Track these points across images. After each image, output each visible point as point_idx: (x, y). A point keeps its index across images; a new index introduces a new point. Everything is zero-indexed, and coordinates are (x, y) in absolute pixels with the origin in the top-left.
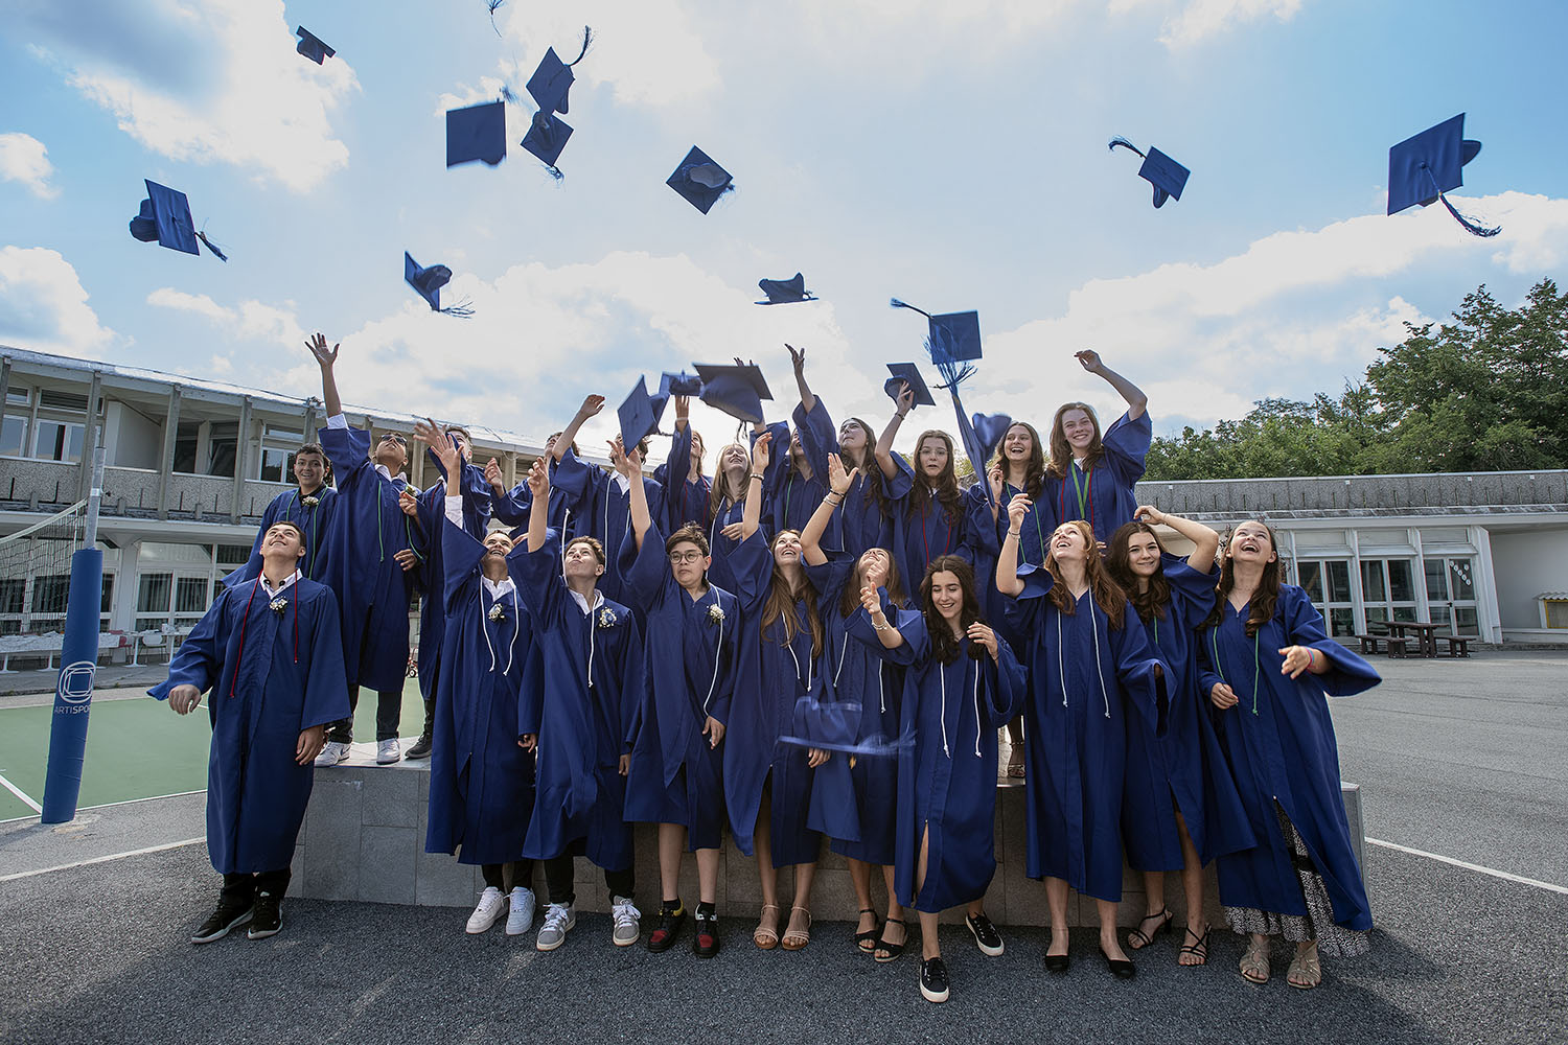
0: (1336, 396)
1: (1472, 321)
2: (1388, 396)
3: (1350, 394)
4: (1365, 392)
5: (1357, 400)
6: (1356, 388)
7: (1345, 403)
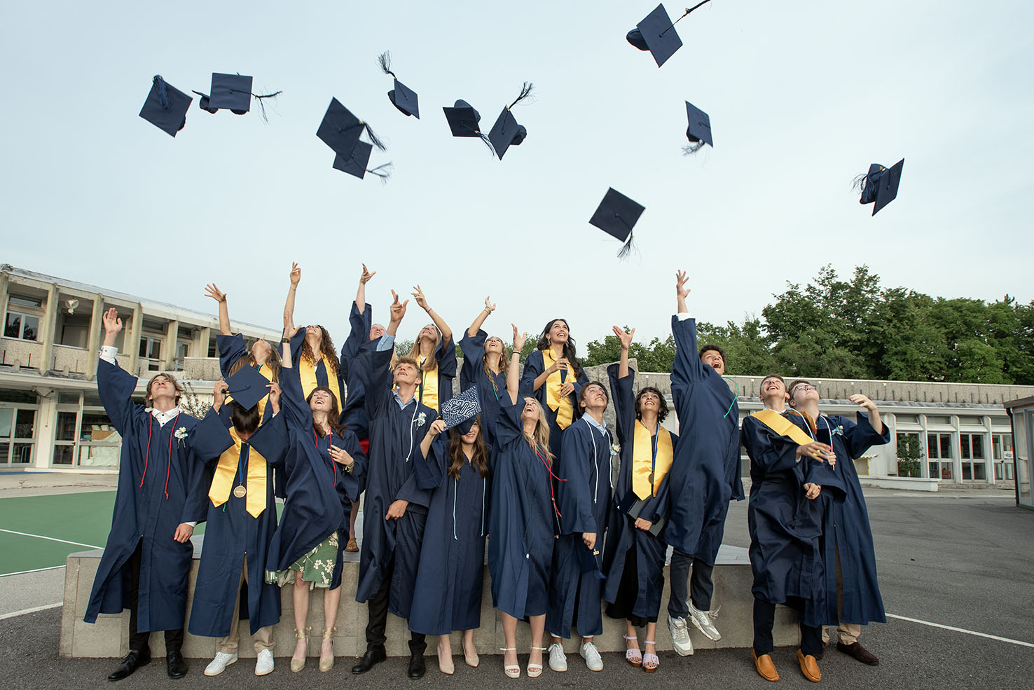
0: (740, 325)
1: (823, 283)
2: (773, 327)
3: (748, 323)
4: (757, 322)
5: (752, 328)
6: (752, 320)
7: (744, 329)
